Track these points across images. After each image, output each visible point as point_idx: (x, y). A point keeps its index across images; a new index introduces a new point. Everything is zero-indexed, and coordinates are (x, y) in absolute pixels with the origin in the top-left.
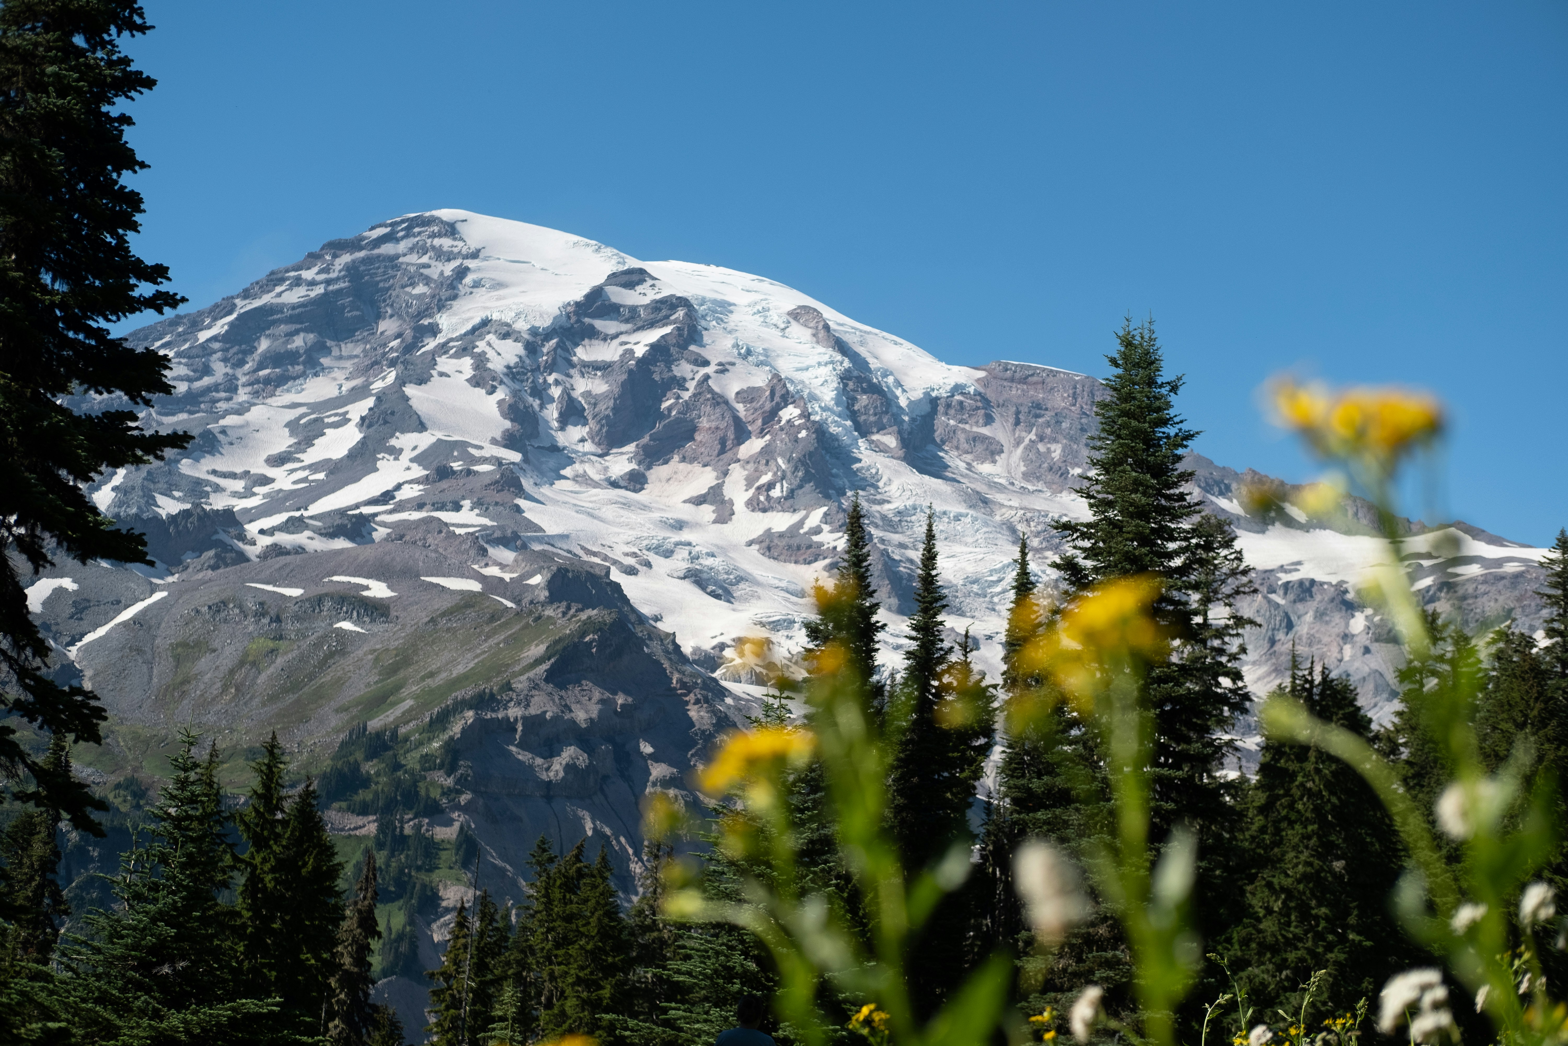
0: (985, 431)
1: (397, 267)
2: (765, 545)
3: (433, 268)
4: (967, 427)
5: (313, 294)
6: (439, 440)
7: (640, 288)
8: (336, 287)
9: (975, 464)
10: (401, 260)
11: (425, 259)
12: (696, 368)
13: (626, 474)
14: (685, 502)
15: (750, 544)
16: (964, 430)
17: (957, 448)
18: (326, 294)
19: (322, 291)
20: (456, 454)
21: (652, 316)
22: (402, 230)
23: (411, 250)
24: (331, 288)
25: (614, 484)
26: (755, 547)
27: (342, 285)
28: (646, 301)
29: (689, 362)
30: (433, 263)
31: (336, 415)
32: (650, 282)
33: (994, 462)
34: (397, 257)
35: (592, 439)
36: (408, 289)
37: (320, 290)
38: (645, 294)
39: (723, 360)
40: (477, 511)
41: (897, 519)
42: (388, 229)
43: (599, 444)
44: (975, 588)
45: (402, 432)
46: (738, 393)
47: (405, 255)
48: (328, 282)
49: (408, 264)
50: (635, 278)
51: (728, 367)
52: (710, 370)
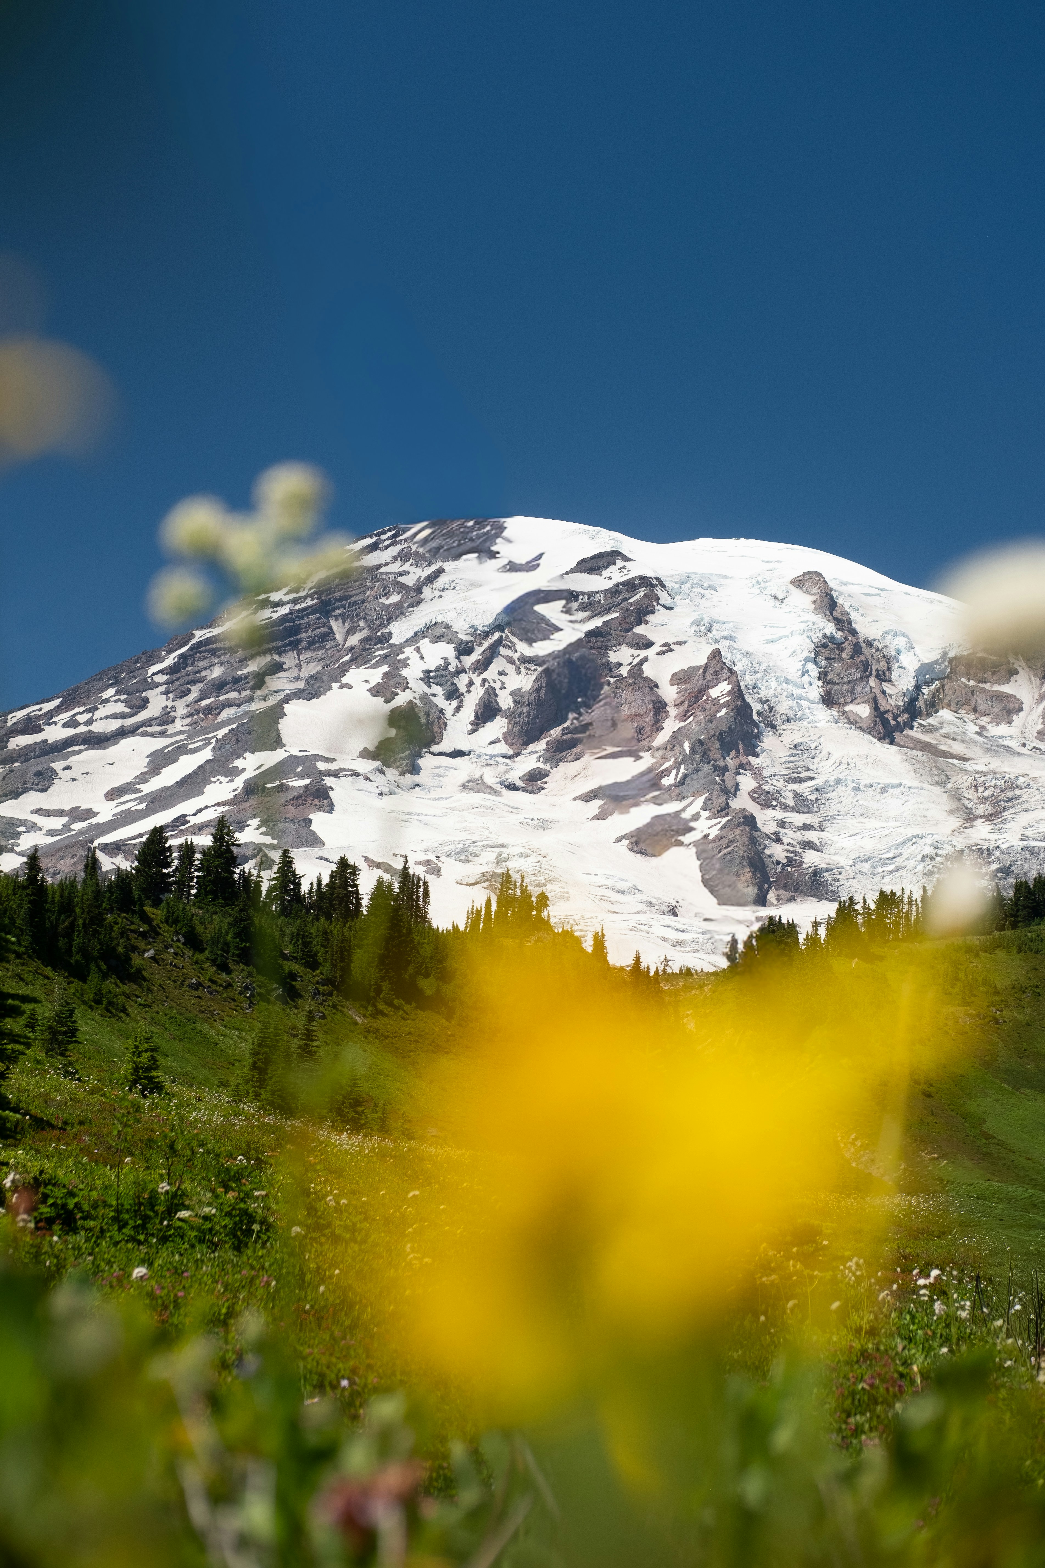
0: (1006, 689)
1: (374, 579)
2: (634, 839)
3: (411, 574)
4: (987, 686)
5: (275, 616)
6: (291, 756)
7: (606, 573)
8: (304, 605)
9: (989, 727)
10: (382, 570)
11: (406, 567)
12: (636, 652)
13: (525, 775)
14: (575, 799)
15: (619, 840)
16: (983, 691)
17: (975, 710)
18: (291, 613)
19: (287, 611)
20: (299, 769)
21: (610, 601)
22: (387, 539)
23: (395, 558)
24: (298, 607)
25: (512, 787)
26: (626, 842)
27: (309, 602)
28: (609, 585)
29: (631, 646)
30: (412, 569)
31: (201, 740)
32: (620, 563)
33: (1010, 722)
34: (379, 566)
35: (505, 739)
36: (383, 600)
37: (284, 610)
38: (610, 578)
39: (670, 641)
40: (263, 829)
41: (813, 797)
42: (374, 539)
43: (511, 745)
44: (866, 867)
45: (252, 752)
46: (674, 674)
47: (387, 564)
48: (295, 601)
49: (388, 574)
50: (602, 562)
51: (673, 647)
52: (651, 652)
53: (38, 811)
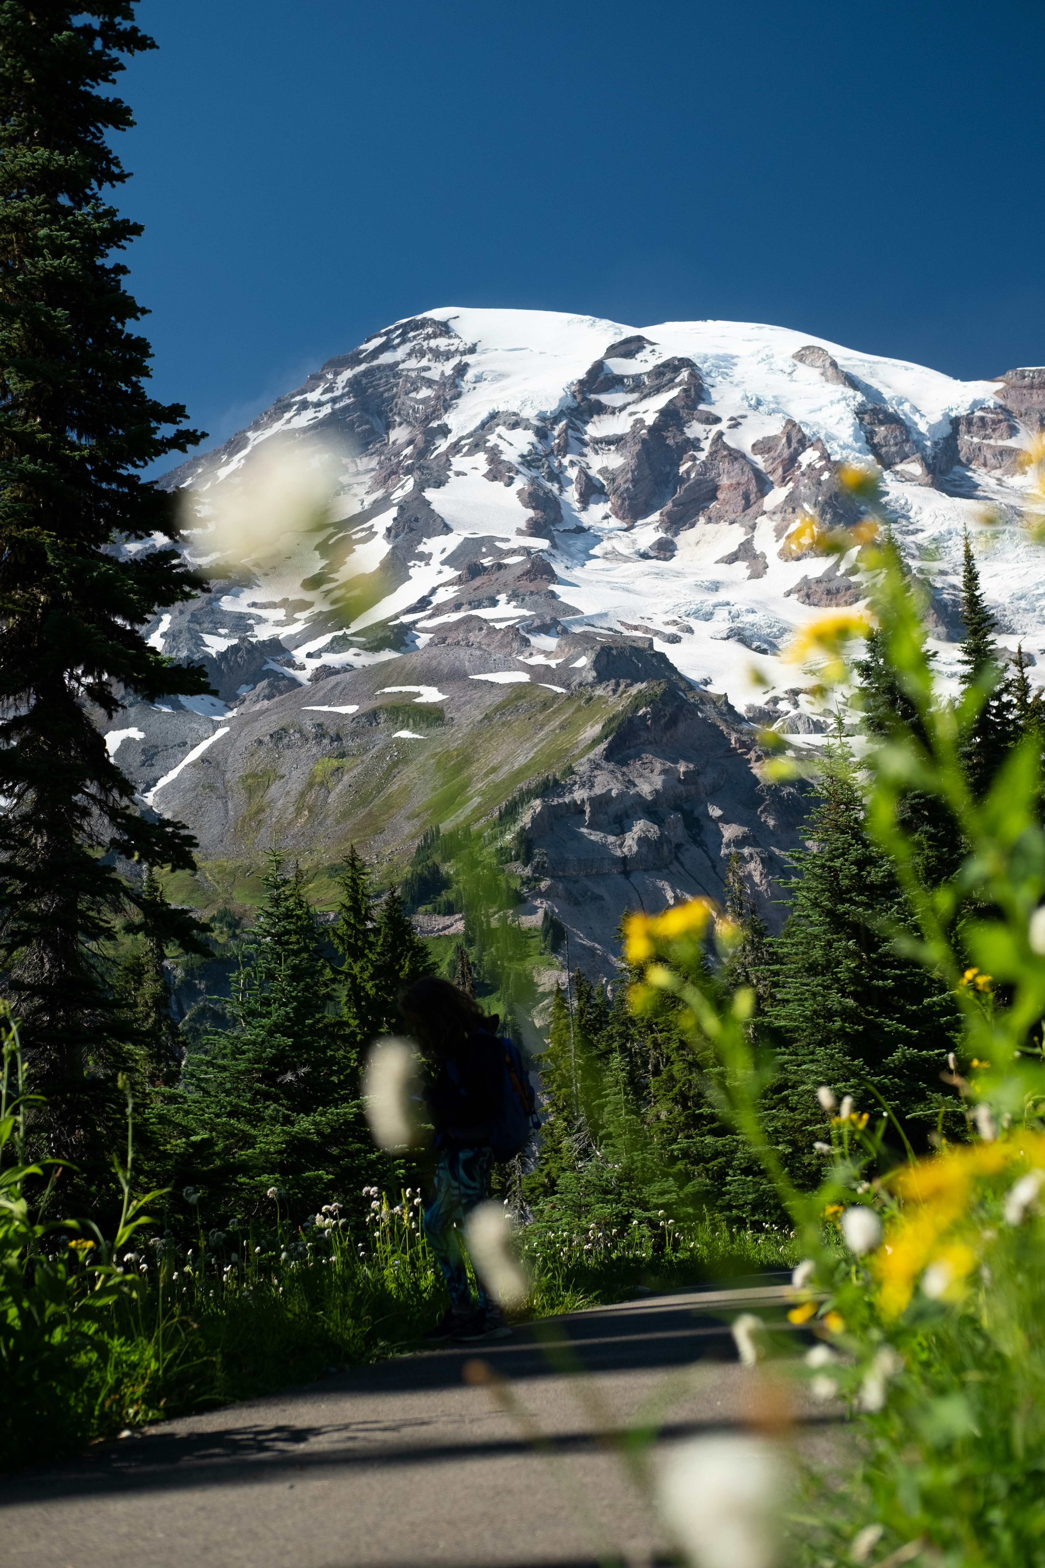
0: (1011, 443)
1: (397, 375)
2: (803, 593)
3: (433, 370)
4: (992, 442)
5: (321, 415)
6: (466, 539)
7: (640, 356)
8: (342, 404)
9: (1005, 478)
10: (401, 367)
11: (424, 362)
12: (708, 427)
13: (654, 544)
14: (717, 562)
15: (788, 594)
16: (989, 446)
17: (985, 465)
18: (334, 413)
19: (329, 410)
20: (484, 550)
21: (657, 382)
22: (397, 337)
23: (409, 355)
24: (337, 406)
25: (645, 556)
26: (794, 596)
27: (347, 401)
28: (649, 367)
29: (701, 421)
30: (432, 364)
31: (362, 530)
32: (649, 348)
33: (1025, 473)
34: (397, 364)
35: (616, 514)
36: (413, 395)
37: (327, 410)
38: (646, 361)
39: (735, 415)
40: (513, 603)
41: (933, 546)
42: (384, 338)
43: (623, 518)
44: (1023, 604)
45: (429, 538)
46: (754, 446)
47: (404, 361)
48: (334, 400)
49: (409, 370)
50: (633, 346)
51: (740, 420)
52: (722, 426)
53: (254, 605)
